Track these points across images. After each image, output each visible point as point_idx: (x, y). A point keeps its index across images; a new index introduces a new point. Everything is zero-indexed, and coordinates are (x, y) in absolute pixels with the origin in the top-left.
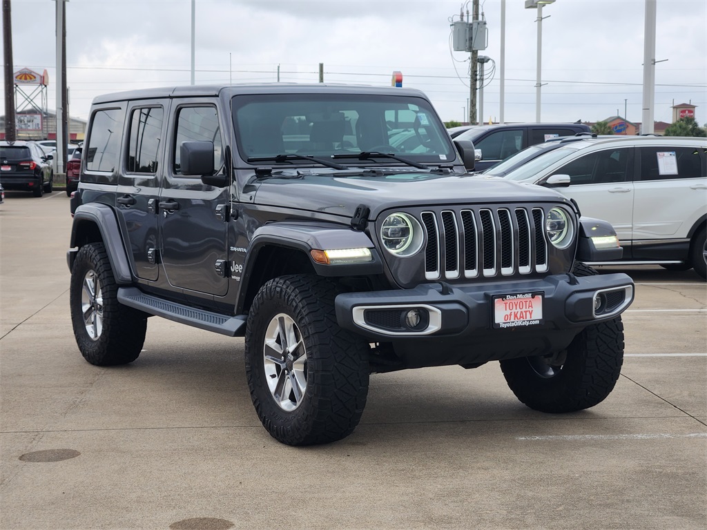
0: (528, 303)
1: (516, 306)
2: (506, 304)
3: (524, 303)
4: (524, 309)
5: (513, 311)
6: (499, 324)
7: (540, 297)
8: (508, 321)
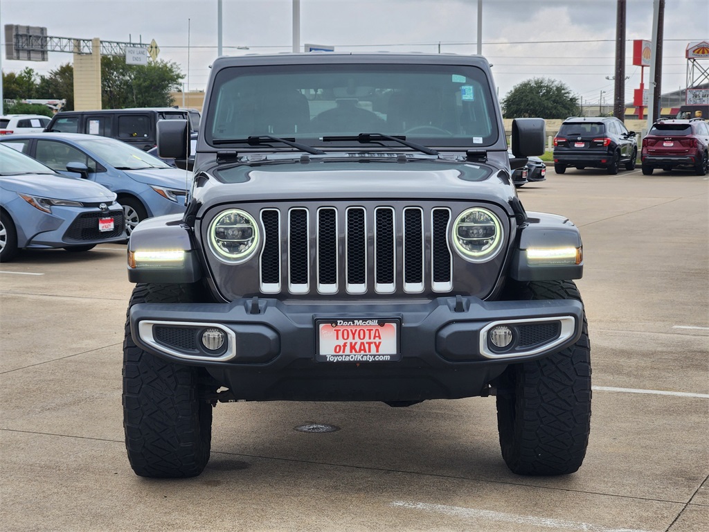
0: (373, 333)
1: (354, 335)
2: (337, 331)
3: (367, 333)
4: (367, 340)
5: (348, 341)
6: (325, 357)
7: (394, 325)
8: (341, 353)
